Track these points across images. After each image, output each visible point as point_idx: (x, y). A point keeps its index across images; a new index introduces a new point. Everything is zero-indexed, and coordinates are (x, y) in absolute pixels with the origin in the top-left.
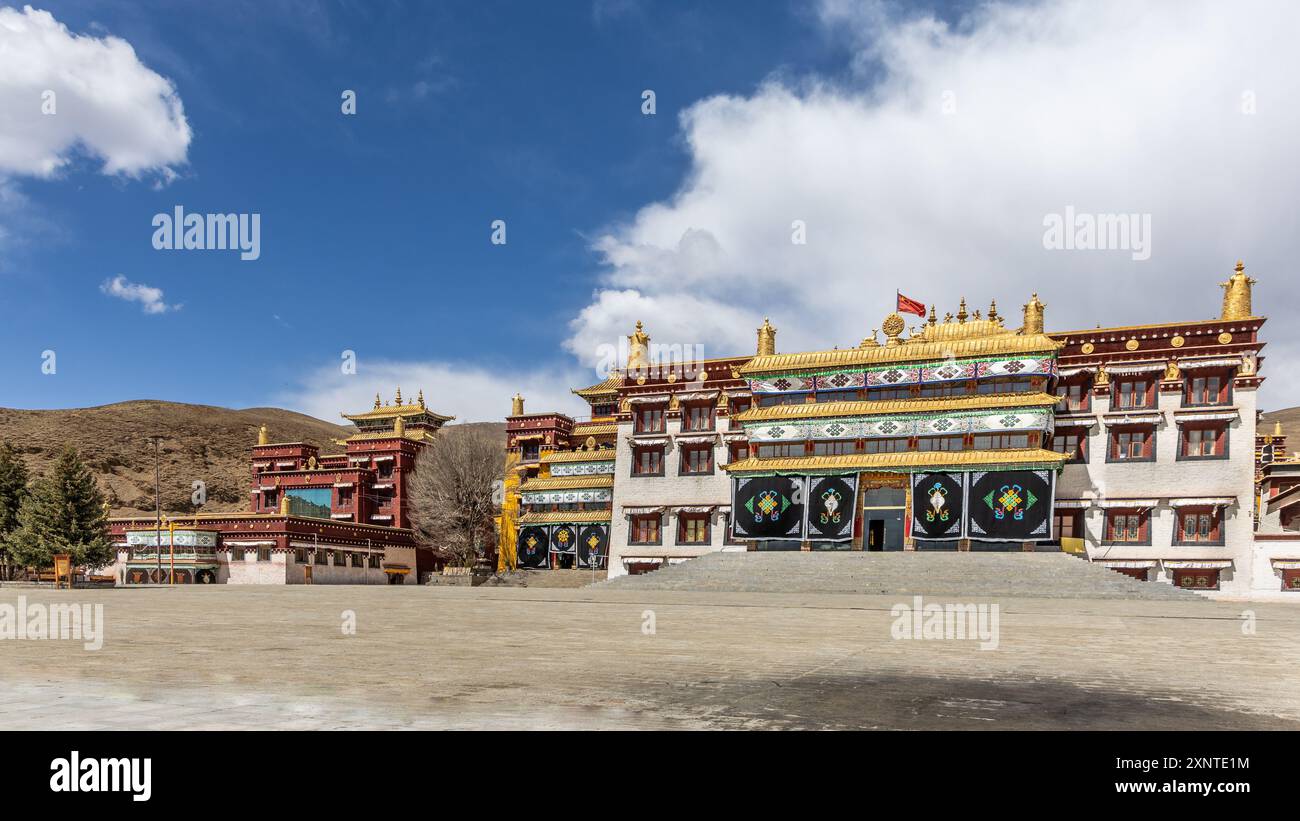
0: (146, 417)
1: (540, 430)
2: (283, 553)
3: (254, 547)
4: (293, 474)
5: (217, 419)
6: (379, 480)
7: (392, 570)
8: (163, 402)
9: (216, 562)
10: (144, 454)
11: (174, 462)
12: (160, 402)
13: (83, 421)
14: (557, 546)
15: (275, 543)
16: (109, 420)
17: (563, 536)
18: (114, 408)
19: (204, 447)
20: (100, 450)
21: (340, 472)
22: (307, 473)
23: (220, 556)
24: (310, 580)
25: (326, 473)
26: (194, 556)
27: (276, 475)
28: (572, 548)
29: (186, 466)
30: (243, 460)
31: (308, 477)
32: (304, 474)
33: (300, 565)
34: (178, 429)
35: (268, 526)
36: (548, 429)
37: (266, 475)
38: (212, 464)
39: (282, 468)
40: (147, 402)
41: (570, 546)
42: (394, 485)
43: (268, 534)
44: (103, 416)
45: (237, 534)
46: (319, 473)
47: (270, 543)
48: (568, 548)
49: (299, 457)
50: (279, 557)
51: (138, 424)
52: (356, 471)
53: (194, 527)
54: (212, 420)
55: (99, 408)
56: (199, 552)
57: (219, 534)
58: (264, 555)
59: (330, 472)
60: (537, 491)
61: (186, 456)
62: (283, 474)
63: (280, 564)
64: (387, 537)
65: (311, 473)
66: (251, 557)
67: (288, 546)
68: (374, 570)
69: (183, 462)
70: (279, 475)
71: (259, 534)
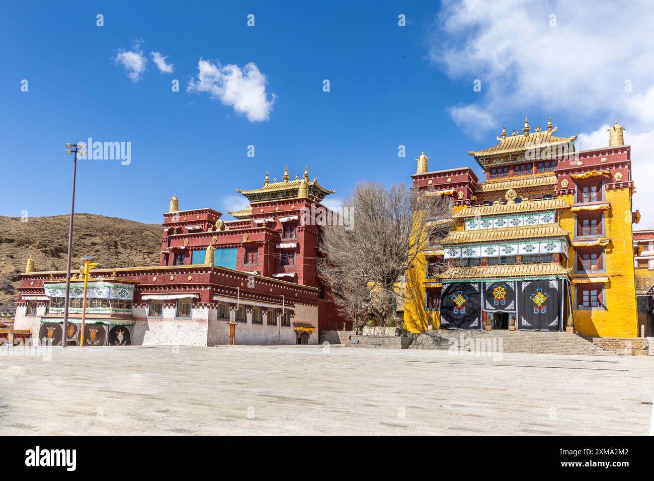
0: (82, 223)
1: (450, 186)
2: (206, 308)
3: (173, 301)
4: (201, 235)
5: (125, 225)
6: (282, 240)
7: (299, 329)
8: (94, 215)
9: (131, 317)
10: (78, 245)
11: (97, 251)
12: (92, 215)
13: (43, 224)
14: (493, 305)
15: (198, 297)
16: (59, 224)
17: (499, 293)
18: (63, 217)
19: (116, 242)
20: (51, 242)
21: (247, 231)
22: (214, 234)
23: (137, 311)
24: (233, 340)
25: (232, 233)
26: (109, 310)
27: (185, 237)
28: (511, 306)
29: (104, 253)
30: (140, 251)
31: (215, 237)
32: (211, 235)
33: (223, 323)
34: (102, 230)
35: (190, 278)
36: (460, 185)
37: (175, 237)
38: (120, 253)
39: (190, 231)
40: (84, 214)
41: (508, 304)
42: (298, 244)
43: (190, 286)
44: (56, 221)
45: (155, 287)
46: (225, 233)
47: (192, 296)
48: (506, 306)
49: (205, 221)
50: (201, 313)
51: (77, 227)
52: (262, 230)
53: (112, 278)
54: (122, 226)
55: (54, 217)
56: (115, 306)
57: (136, 287)
58: (184, 310)
59: (236, 232)
60: (462, 244)
61: (104, 247)
62: (191, 236)
63: (201, 321)
64: (296, 295)
65: (218, 234)
66: (169, 312)
67: (211, 300)
68: (286, 329)
69: (103, 251)
70: (188, 236)
71: (179, 286)
